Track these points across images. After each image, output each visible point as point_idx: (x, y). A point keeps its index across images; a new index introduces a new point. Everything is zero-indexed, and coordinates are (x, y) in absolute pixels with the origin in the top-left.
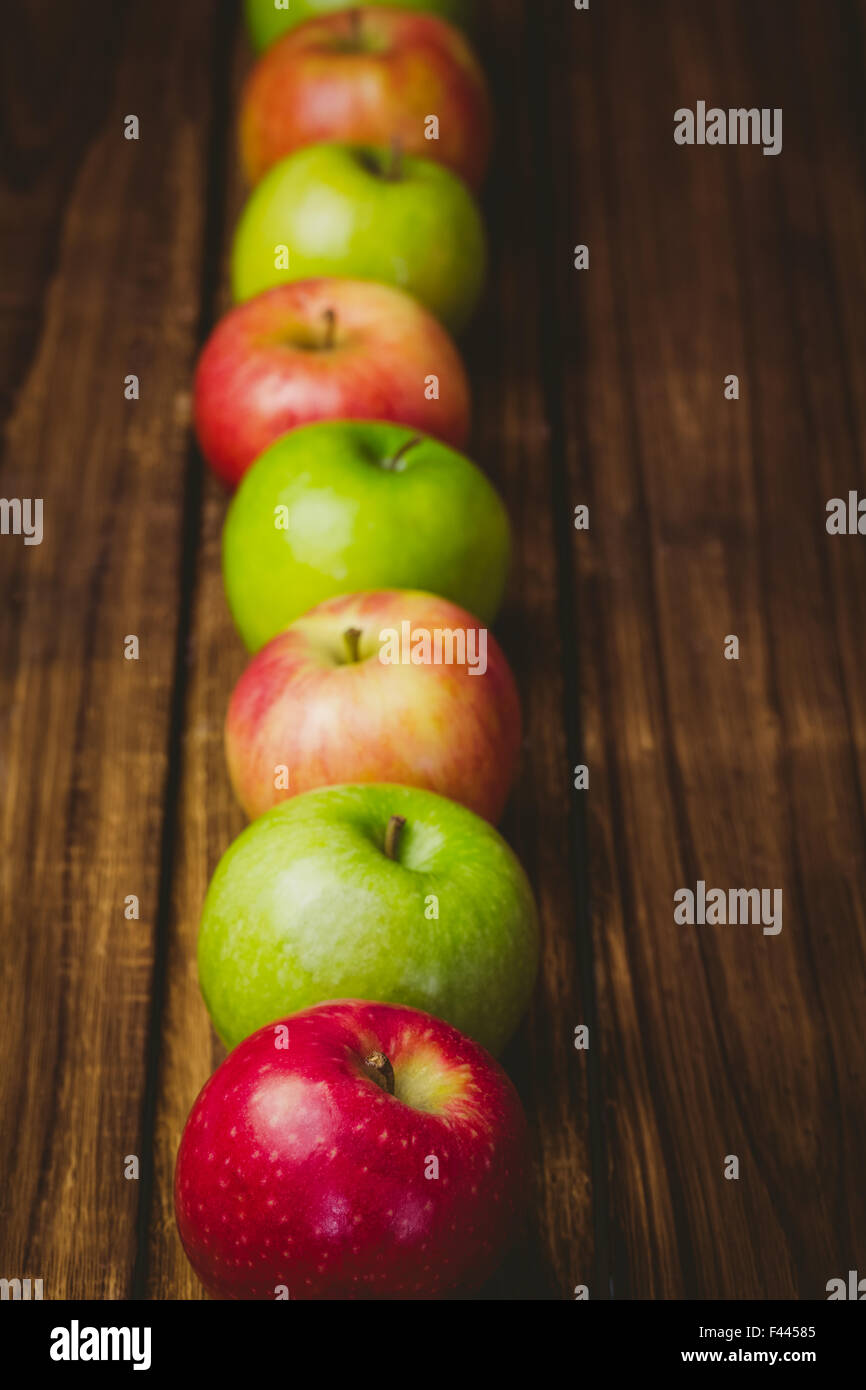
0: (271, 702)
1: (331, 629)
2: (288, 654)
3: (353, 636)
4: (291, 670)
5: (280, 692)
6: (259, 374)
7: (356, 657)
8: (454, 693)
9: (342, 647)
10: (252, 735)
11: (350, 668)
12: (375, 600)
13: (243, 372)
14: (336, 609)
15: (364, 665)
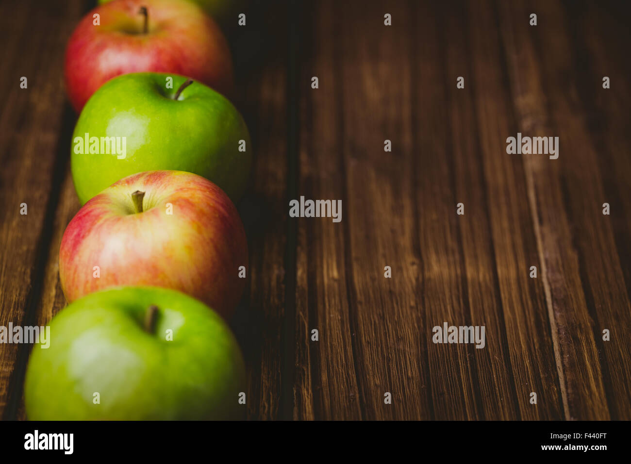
0: (83, 237)
1: (125, 194)
2: (97, 208)
3: (139, 197)
4: (97, 217)
5: (89, 231)
6: (101, 48)
7: (140, 209)
8: (199, 231)
9: (132, 204)
10: (72, 258)
11: (136, 215)
12: (155, 177)
13: (92, 46)
14: (129, 182)
15: (143, 214)
